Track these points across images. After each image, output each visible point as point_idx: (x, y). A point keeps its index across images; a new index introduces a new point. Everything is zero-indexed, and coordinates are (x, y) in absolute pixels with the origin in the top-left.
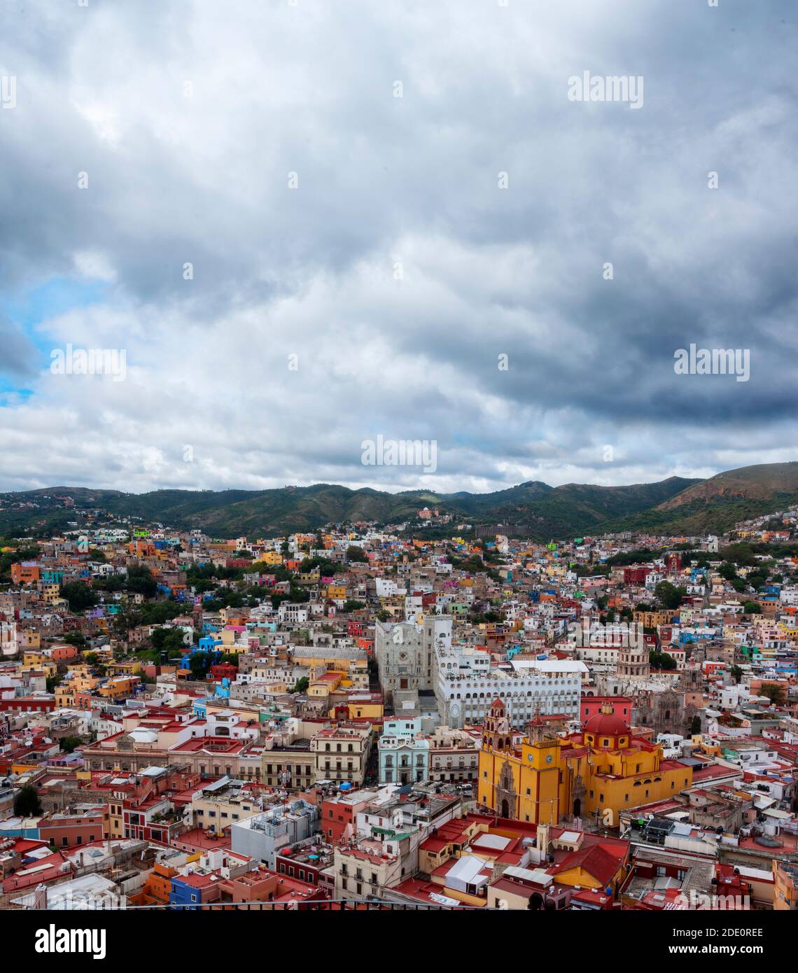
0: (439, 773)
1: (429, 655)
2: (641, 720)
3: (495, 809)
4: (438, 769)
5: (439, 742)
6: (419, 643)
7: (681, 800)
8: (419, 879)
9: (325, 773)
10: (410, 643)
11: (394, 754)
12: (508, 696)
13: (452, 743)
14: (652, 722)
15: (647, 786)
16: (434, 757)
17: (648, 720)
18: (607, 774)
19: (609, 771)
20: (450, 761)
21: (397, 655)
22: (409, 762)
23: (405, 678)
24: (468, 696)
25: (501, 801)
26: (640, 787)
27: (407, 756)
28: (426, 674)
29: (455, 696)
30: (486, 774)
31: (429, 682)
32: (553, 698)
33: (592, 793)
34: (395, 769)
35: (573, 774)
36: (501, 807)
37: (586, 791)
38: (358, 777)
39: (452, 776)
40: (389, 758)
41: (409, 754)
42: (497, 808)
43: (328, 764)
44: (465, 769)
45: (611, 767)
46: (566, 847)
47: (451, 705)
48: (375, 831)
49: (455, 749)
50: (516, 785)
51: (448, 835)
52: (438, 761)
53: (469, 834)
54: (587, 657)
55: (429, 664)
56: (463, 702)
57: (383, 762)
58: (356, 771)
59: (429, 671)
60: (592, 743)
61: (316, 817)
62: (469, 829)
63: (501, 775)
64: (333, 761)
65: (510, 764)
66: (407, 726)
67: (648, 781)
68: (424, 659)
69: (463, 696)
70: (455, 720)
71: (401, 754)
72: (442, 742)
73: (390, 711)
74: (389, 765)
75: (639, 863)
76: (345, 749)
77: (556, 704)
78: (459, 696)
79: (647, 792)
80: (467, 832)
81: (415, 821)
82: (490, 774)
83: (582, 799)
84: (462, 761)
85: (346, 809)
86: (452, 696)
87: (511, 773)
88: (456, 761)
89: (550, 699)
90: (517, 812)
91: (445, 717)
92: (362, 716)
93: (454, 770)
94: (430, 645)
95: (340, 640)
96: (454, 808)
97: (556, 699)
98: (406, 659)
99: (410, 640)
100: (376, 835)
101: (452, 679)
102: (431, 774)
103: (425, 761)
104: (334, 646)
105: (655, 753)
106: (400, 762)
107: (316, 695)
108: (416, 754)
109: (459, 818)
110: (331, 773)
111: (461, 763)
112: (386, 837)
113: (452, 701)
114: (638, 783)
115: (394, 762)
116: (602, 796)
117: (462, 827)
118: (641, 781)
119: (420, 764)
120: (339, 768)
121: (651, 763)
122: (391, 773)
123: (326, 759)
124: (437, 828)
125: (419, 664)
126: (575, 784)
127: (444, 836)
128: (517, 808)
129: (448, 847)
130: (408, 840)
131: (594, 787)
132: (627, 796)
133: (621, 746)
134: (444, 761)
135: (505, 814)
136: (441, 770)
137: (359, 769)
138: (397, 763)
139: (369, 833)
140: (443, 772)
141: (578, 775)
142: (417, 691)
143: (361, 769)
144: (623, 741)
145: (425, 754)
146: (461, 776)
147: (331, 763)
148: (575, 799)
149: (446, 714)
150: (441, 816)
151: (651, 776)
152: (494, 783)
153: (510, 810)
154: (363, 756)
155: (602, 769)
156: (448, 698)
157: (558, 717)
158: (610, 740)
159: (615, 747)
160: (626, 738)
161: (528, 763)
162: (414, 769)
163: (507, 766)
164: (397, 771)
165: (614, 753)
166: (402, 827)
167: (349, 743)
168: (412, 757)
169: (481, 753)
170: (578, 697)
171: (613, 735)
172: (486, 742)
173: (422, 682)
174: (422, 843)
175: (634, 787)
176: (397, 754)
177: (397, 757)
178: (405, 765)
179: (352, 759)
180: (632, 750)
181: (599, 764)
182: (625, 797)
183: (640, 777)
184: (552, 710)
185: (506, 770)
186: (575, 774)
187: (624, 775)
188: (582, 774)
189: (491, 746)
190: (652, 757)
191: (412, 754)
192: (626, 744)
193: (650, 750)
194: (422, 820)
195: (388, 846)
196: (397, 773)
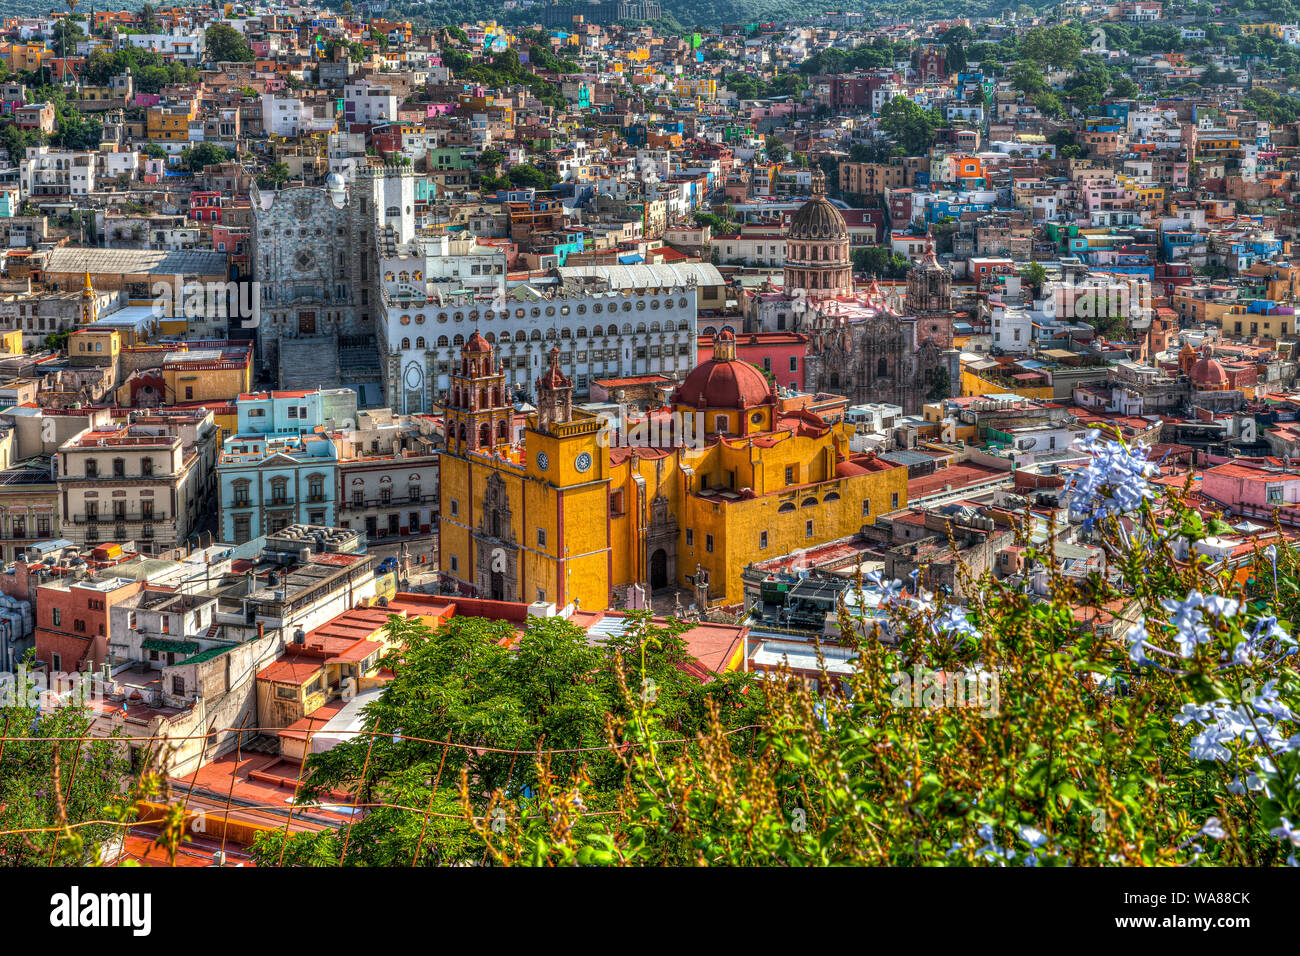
0: (363, 515)
1: (364, 255)
2: (828, 380)
3: (476, 583)
4: (359, 504)
5: (367, 447)
6: (340, 232)
7: (877, 536)
8: (253, 752)
9: (86, 529)
10: (318, 232)
11: (253, 476)
12: (533, 339)
13: (396, 445)
14: (849, 383)
15: (809, 510)
16: (349, 478)
17: (841, 381)
18: (725, 490)
19: (727, 484)
20: (386, 485)
21: (289, 260)
22: (291, 492)
23: (308, 309)
24: (443, 341)
25: (486, 566)
26: (790, 515)
27: (285, 479)
28: (358, 299)
29: (413, 344)
30: (454, 507)
31: (365, 317)
32: (634, 340)
33: (690, 534)
34: (256, 510)
35: (644, 494)
37: (678, 530)
39: (393, 519)
40: (241, 485)
41: (289, 473)
42: (482, 580)
43: (91, 508)
44: (424, 503)
45: (732, 474)
47: (404, 362)
48: (151, 644)
49: (403, 456)
50: (516, 524)
51: (330, 646)
52: (358, 488)
53: (383, 639)
54: (732, 256)
55: (364, 277)
56: (432, 355)
57: (227, 495)
58: (161, 521)
59: (364, 292)
61: (26, 629)
63: (486, 505)
64: (105, 499)
65: (504, 477)
66: (292, 412)
67: (812, 501)
68: (354, 265)
69: (431, 342)
70: (414, 396)
71: (268, 475)
72: (375, 444)
74: (242, 502)
76: (133, 467)
77: (641, 353)
78: (421, 342)
79: (810, 525)
81: (251, 617)
82: (464, 509)
83: (670, 551)
84: (415, 482)
85: (90, 601)
86: (406, 344)
87: (507, 498)
88: (400, 481)
89: (627, 344)
90: (519, 585)
91: (392, 392)
92: (194, 397)
93: (395, 506)
94: (363, 234)
95: (167, 232)
96: (355, 583)
97: (641, 342)
98: (312, 266)
99: (320, 223)
100: (153, 656)
101: (407, 305)
102: (342, 518)
103: (329, 487)
104: (154, 247)
105: (826, 441)
106: (268, 493)
107: (86, 353)
108: (304, 473)
109: (371, 604)
110: (100, 528)
111: (414, 489)
112: (179, 657)
113: (404, 352)
114: (788, 507)
115: (253, 495)
116: (710, 540)
117: (370, 625)
118: (795, 502)
119: (317, 497)
120: (120, 516)
121: (818, 462)
122: (247, 521)
123: (87, 495)
124: (306, 630)
125: (342, 277)
126: (653, 517)
127: (321, 647)
128: (520, 578)
129: (327, 671)
130: (223, 662)
131: (694, 519)
132: (764, 536)
133: (753, 428)
134: (372, 485)
135: (497, 594)
136: (367, 507)
137: (168, 515)
138: (261, 495)
139: (137, 652)
140: (371, 512)
141: (657, 495)
142: (336, 337)
143: (173, 514)
144: (758, 418)
145: (328, 471)
146: (414, 517)
147: (101, 505)
148: (654, 548)
149: (392, 383)
150: (318, 603)
151: (816, 489)
152: (471, 524)
153: (505, 584)
154: (180, 485)
155: (713, 481)
156: (395, 348)
157: (645, 381)
158: (731, 417)
159: (741, 432)
160: (765, 411)
161: (539, 474)
162: (303, 507)
163: (496, 484)
164: (261, 514)
165: (738, 445)
166: (222, 634)
167: (144, 455)
168: (297, 479)
169: (444, 459)
170: (690, 336)
171: (737, 405)
172: (453, 435)
173: (349, 318)
174: (264, 666)
175: (781, 515)
176: (261, 475)
177: (261, 482)
178: (280, 500)
179: (151, 493)
180: (776, 437)
181: (704, 471)
182: (759, 538)
183: (793, 494)
184: (634, 367)
185: (495, 492)
186: (650, 494)
187: (757, 492)
188: (666, 492)
189: (463, 443)
190: (819, 449)
191: (297, 473)
192: (765, 425)
193: (815, 435)
194: (268, 614)
195: (175, 678)
196: (262, 520)
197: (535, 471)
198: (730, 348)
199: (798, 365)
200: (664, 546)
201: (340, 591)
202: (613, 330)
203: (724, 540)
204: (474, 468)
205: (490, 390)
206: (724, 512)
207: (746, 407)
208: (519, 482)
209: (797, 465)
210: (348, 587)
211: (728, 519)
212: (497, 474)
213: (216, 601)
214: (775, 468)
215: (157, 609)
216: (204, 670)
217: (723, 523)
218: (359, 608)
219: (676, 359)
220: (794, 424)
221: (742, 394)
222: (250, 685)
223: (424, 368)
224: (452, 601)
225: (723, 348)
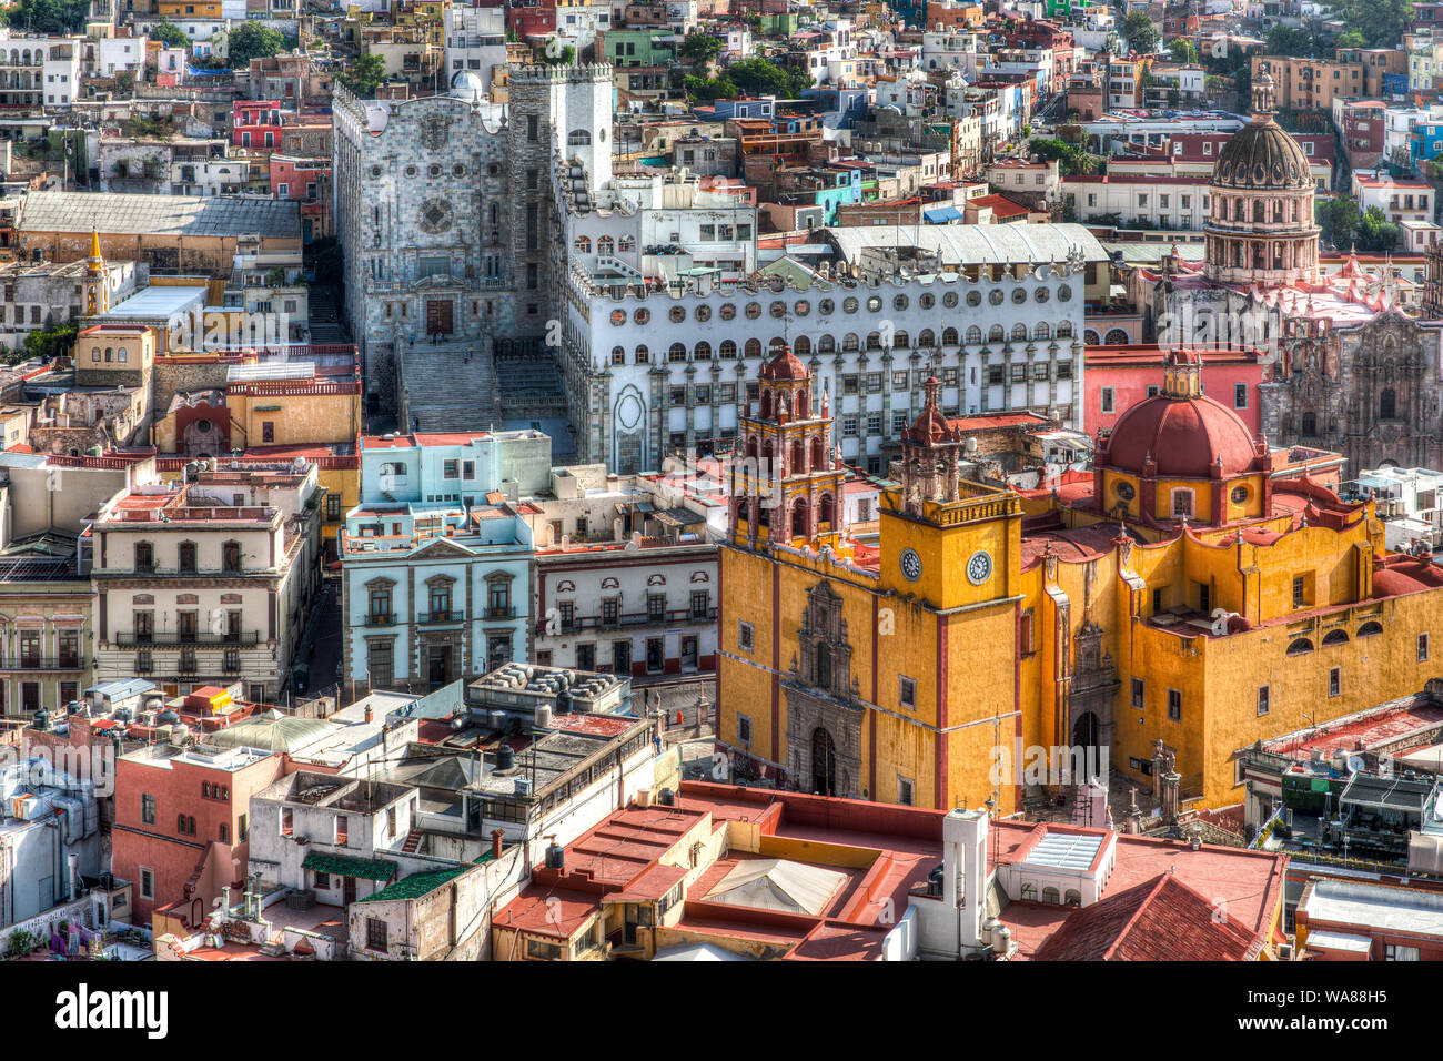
0: (574, 642)
1: (532, 209)
2: (1298, 424)
3: (786, 764)
4: (567, 623)
5: (569, 527)
6: (493, 170)
9: (133, 655)
10: (459, 170)
11: (399, 574)
12: (823, 351)
13: (618, 526)
14: (1333, 429)
15: (1334, 651)
17: (1319, 427)
18: (1192, 615)
20: (611, 593)
21: (411, 216)
22: (459, 603)
23: (441, 295)
24: (677, 352)
25: (806, 734)
26: (1305, 660)
27: (451, 581)
28: (521, 279)
29: (630, 357)
30: (747, 636)
31: (532, 310)
32: (985, 354)
33: (1139, 688)
34: (402, 631)
35: (1066, 620)
36: (805, 754)
37: (1117, 681)
38: (263, 664)
39: (621, 649)
40: (380, 589)
41: (456, 570)
42: (795, 759)
43: (144, 619)
44: (671, 623)
45: (1204, 587)
46: (1051, 893)
47: (615, 386)
48: (318, 862)
49: (635, 545)
50: (860, 667)
51: (605, 872)
52: (566, 596)
53: (684, 862)
54: (1096, 210)
55: (531, 243)
56: (659, 374)
57: (357, 604)
58: (253, 645)
59: (532, 267)
60: (1134, 506)
61: (92, 825)
62: (684, 845)
63: (804, 635)
64: (165, 608)
65: (838, 588)
66: (451, 469)
67: (1338, 637)
68: (516, 224)
69: (659, 352)
70: (631, 443)
71: (423, 573)
72: (582, 524)
73: (383, 413)
74: (380, 616)
75: (1316, 939)
76: (210, 556)
77: (996, 376)
78: (642, 354)
79: (1335, 676)
80: (676, 855)
81: (475, 821)
82: (763, 638)
84: (657, 589)
85: (205, 784)
86: (618, 356)
87: (843, 624)
88: (633, 589)
89: (973, 361)
90: (865, 771)
91: (595, 435)
92: (278, 439)
93: (626, 627)
94: (532, 174)
95: (199, 166)
96: (627, 764)
97: (996, 357)
98: (447, 225)
99: (462, 156)
100: (322, 882)
101: (616, 293)
102: (539, 645)
103: (519, 596)
104: (177, 190)
106: (422, 604)
107: (103, 365)
108: (481, 570)
109: (648, 801)
110: (156, 654)
111: (656, 601)
112: (364, 886)
113: (615, 371)
114: (1302, 646)
115: (399, 605)
116: (1175, 700)
117: (658, 838)
118: (1312, 638)
119: (499, 610)
120: (188, 634)
121: (1344, 569)
122: (390, 649)
123: (136, 600)
124: (562, 842)
125: (495, 244)
126: (1078, 658)
127: (591, 874)
128: (865, 757)
129: (604, 915)
130: (447, 896)
131: (1147, 662)
132: (1264, 694)
133: (1235, 511)
134: (588, 593)
135: (823, 782)
136: (580, 629)
137: (265, 636)
138: (411, 606)
139: (293, 873)
140: (586, 638)
141: (1086, 622)
142: (489, 342)
143: (272, 634)
144: (1242, 495)
145: (518, 567)
146: (655, 647)
147: (158, 617)
148: (1079, 711)
149: (595, 420)
150: (578, 798)
151: (1345, 616)
152: (776, 665)
153: (839, 767)
154: (282, 586)
155: (1171, 600)
156: (601, 363)
157: (1005, 422)
158: (1197, 492)
159: (1215, 519)
160: (1254, 483)
161: (903, 586)
162: (478, 627)
163: (824, 600)
164: (412, 638)
165: (1212, 539)
166: (426, 848)
167: (227, 537)
168: (469, 581)
169: (728, 555)
170: (1074, 348)
171: (1208, 472)
172: (745, 517)
173: (506, 309)
174: (503, 903)
175: (1289, 659)
176: (411, 574)
177: (411, 585)
178: (441, 614)
179: (239, 599)
180: (1274, 528)
181: (1160, 582)
182: (1256, 696)
183: (1310, 624)
184: (984, 399)
185: (824, 612)
186: (1076, 622)
187: (1251, 618)
188: (1099, 618)
189: (763, 531)
190: (1345, 549)
191: (469, 571)
192: (1252, 506)
193: (1340, 526)
194: (504, 817)
195: (369, 922)
196: (412, 648)
197: (897, 580)
198: (1193, 377)
199: (1249, 397)
200: (1095, 707)
201: (605, 779)
202: (951, 336)
203: (1201, 699)
204: (784, 571)
205: (808, 443)
206: (1201, 653)
207: (1225, 476)
208: (867, 598)
209: (1311, 575)
210: (616, 772)
211: (1209, 666)
212: (825, 584)
213: (416, 793)
214: (1278, 580)
215: (324, 803)
216: (421, 911)
217: (1201, 671)
218: (633, 807)
219: (1053, 385)
220: (1296, 505)
221: (1216, 454)
222: (483, 935)
223: (646, 397)
224: (777, 799)
225: (1182, 377)
